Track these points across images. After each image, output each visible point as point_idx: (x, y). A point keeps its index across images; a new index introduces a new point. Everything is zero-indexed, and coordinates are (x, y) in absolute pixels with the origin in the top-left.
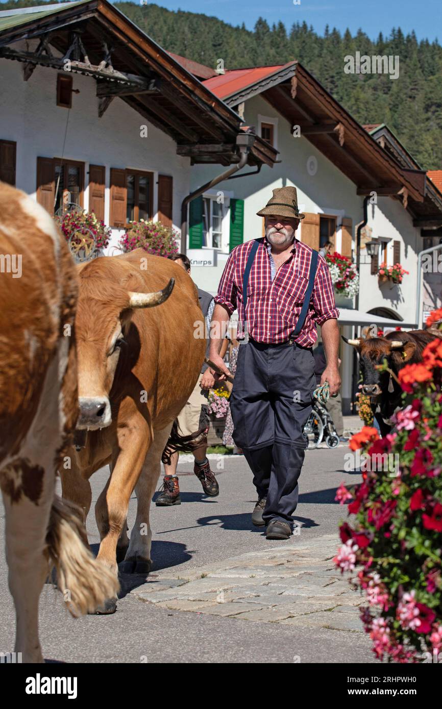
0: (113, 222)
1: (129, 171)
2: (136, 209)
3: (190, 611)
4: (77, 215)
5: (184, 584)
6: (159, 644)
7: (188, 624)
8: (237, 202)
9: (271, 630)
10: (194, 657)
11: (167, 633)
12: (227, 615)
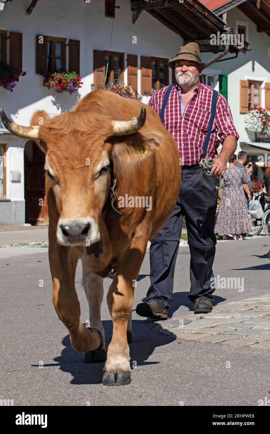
0: (143, 91)
1: (153, 58)
2: (158, 83)
3: (192, 340)
4: (120, 87)
5: (189, 323)
6: (172, 362)
7: (191, 349)
8: (223, 77)
9: (244, 352)
10: (194, 369)
11: (177, 354)
12: (216, 342)
